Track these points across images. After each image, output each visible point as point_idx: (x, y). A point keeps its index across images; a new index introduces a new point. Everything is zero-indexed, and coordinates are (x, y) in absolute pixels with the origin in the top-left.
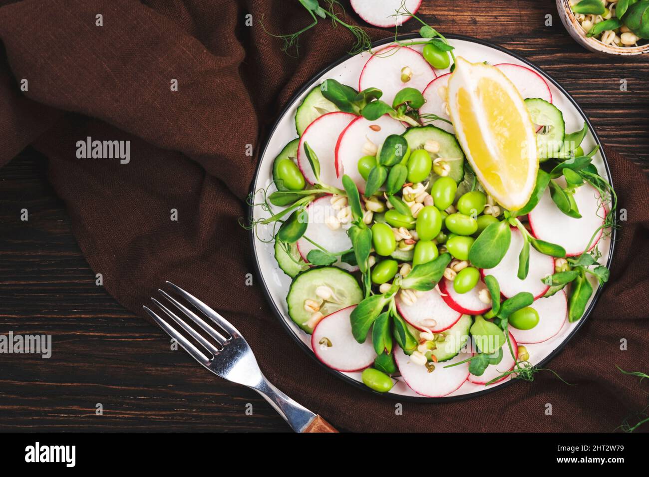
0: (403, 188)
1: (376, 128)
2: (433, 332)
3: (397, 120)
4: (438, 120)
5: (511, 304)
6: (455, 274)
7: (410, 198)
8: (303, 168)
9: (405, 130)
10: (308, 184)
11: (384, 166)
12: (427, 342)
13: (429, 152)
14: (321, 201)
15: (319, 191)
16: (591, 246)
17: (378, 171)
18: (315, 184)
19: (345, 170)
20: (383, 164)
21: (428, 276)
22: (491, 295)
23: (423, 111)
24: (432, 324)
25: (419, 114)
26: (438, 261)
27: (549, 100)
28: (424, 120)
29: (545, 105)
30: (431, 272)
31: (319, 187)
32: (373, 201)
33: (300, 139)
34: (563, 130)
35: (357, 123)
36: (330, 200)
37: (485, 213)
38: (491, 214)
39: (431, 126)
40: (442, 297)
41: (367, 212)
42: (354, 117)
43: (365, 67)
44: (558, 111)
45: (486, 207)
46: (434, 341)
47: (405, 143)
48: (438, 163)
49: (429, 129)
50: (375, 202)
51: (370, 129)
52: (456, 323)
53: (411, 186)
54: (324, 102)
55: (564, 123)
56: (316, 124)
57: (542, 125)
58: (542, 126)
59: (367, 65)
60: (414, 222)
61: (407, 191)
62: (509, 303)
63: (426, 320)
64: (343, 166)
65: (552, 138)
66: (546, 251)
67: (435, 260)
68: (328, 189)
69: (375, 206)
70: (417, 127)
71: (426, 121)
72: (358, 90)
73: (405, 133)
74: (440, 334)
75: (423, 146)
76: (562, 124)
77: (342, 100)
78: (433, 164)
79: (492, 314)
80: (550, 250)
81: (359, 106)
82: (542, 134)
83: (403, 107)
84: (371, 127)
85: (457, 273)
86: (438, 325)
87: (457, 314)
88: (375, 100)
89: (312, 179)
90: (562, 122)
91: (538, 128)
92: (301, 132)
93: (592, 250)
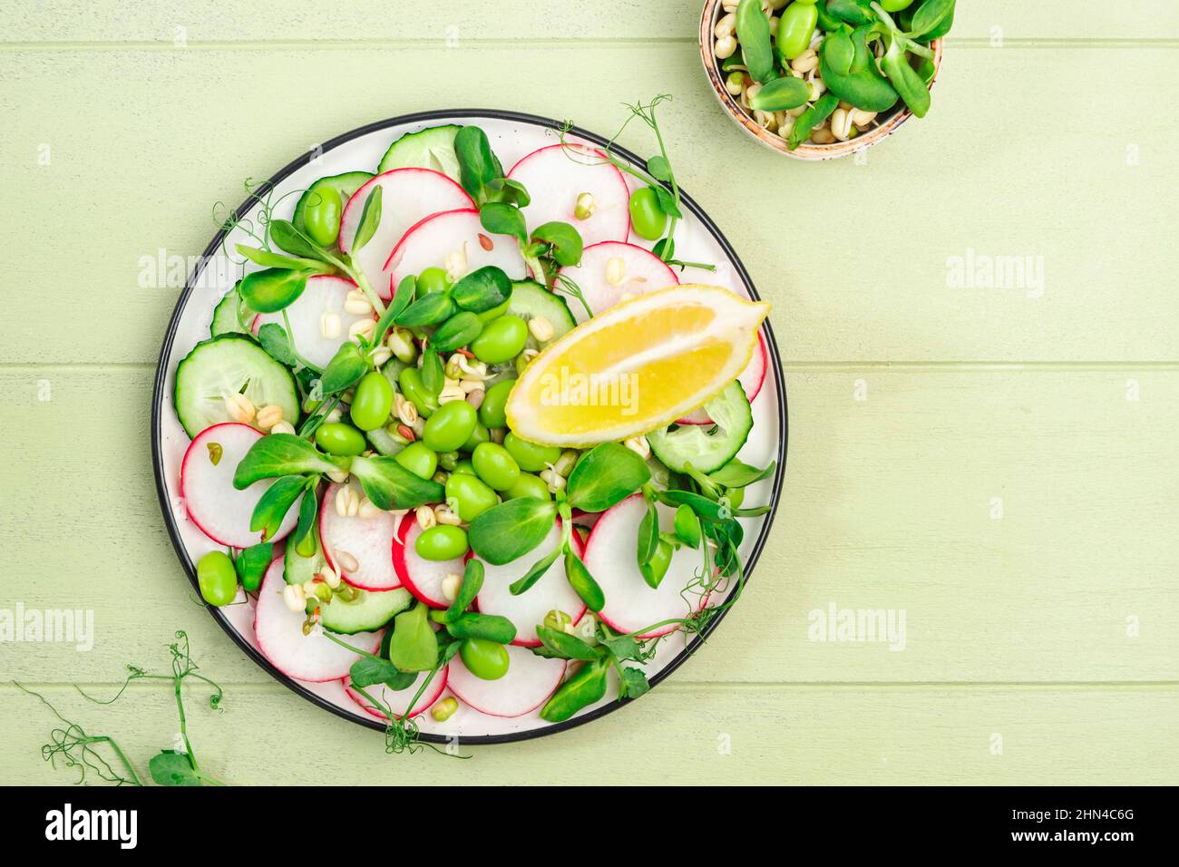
0: (455, 352)
1: (487, 243)
2: (343, 577)
3: (521, 256)
4: (578, 299)
5: (477, 622)
6: (433, 522)
7: (454, 373)
8: (346, 219)
9: (523, 278)
10: (337, 246)
11: (454, 301)
12: (324, 584)
13: (530, 333)
14: (336, 284)
15: (343, 267)
16: (647, 634)
17: (440, 301)
18: (345, 253)
19: (399, 266)
20: (454, 296)
21: (395, 486)
22: (460, 591)
23: (568, 272)
24: (349, 565)
25: (558, 272)
26: (424, 483)
27: (749, 394)
28: (559, 284)
29: (738, 396)
30: (403, 485)
31: (347, 261)
32: (403, 338)
33: (375, 177)
34: (736, 448)
35: (466, 215)
36: (349, 290)
37: (541, 475)
38: (547, 483)
39: (562, 299)
40: (394, 540)
41: (385, 348)
42: (470, 206)
43: (540, 150)
44: (749, 417)
45: (550, 468)
46: (334, 590)
47: (507, 293)
48: (530, 356)
49: (556, 300)
50: (406, 341)
51: (478, 238)
52: (384, 590)
53: (468, 358)
54: (448, 154)
55: (745, 440)
56: (411, 174)
57: (713, 419)
58: (713, 423)
59: (544, 151)
60: (432, 408)
61: (458, 360)
62: (476, 619)
63: (346, 554)
64: (401, 259)
65: (712, 447)
66: (577, 583)
67: (421, 479)
68: (356, 274)
69: (402, 346)
70: (543, 287)
71: (560, 289)
72: (506, 174)
73: (520, 282)
74: (351, 588)
75: (530, 319)
76: (741, 440)
77: (474, 170)
78: (522, 352)
79: (441, 617)
80: (583, 585)
81: (488, 196)
82: (704, 432)
83: (543, 246)
84: (481, 236)
85: (438, 524)
86: (358, 573)
87: (395, 580)
88: (516, 206)
89: (347, 244)
90: (743, 437)
91: (706, 420)
92: (384, 170)
93: (644, 640)
